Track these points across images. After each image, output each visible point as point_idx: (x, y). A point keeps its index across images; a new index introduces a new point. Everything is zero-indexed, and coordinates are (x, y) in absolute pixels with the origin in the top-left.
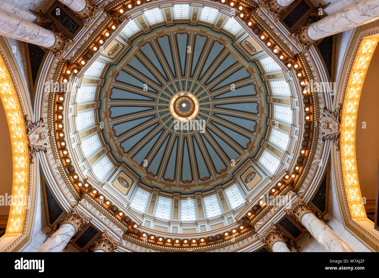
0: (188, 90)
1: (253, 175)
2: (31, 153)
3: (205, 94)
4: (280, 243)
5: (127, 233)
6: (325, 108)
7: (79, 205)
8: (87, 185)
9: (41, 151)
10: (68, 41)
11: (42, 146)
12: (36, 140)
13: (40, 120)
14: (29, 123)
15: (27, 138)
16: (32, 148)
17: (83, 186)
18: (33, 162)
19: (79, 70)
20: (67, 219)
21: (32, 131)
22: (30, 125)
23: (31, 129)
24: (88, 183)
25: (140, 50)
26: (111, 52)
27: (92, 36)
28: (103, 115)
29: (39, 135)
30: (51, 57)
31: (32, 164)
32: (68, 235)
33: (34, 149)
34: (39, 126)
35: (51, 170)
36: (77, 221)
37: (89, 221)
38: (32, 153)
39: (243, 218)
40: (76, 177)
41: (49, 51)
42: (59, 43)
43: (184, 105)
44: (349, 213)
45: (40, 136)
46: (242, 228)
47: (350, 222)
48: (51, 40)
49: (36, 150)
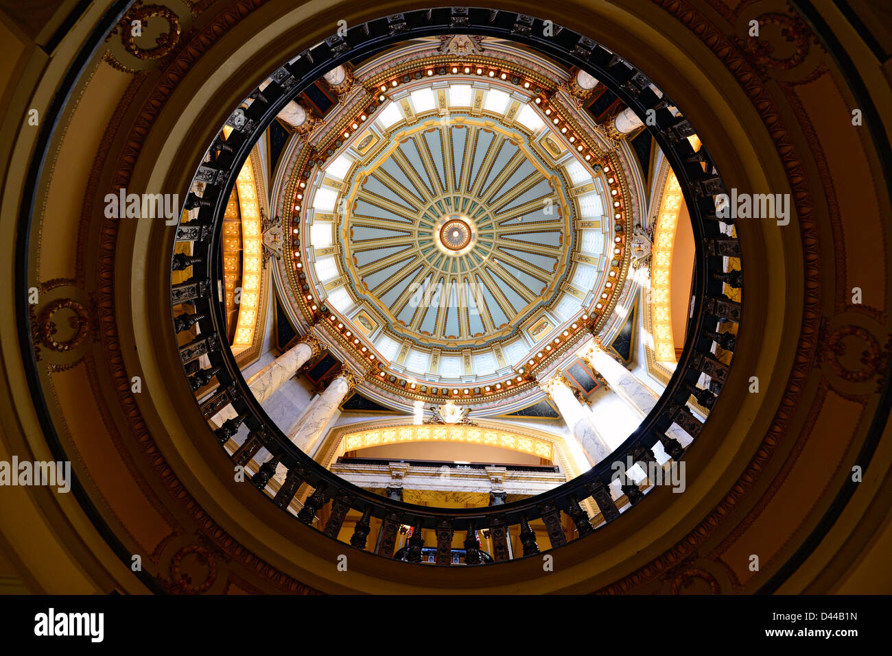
0: (479, 242)
1: (369, 327)
3: (472, 266)
4: (310, 353)
5: (313, 151)
6: (470, 410)
8: (382, 98)
10: (582, 102)
13: (483, 48)
14: (483, 37)
17: (382, 94)
19: (539, 105)
24: (385, 99)
25: (545, 178)
26: (550, 142)
27: (582, 129)
28: (460, 118)
29: (464, 45)
30: (562, 75)
34: (475, 47)
36: (345, 87)
37: (340, 103)
39: (327, 309)
40: (395, 83)
41: (572, 75)
42: (581, 92)
43: (456, 234)
44: (351, 433)
45: (462, 46)
46: (314, 308)
47: (340, 433)
48: (586, 83)
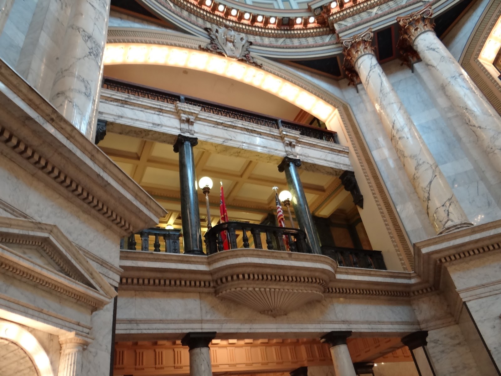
2: (249, 62)
7: (340, 35)
8: (317, 12)
9: (249, 50)
11: (243, 46)
12: (234, 49)
13: (208, 31)
14: (209, 47)
15: (229, 58)
16: (244, 58)
17: (315, 16)
18: (261, 64)
20: (352, 58)
21: (221, 48)
22: (213, 47)
23: (218, 48)
29: (227, 42)
31: (263, 66)
32: (374, 65)
33: (245, 56)
34: (217, 37)
35: (277, 47)
36: (361, 47)
37: (372, 32)
38: (250, 60)
40: (299, 21)
45: (230, 42)
49: (247, 54)
